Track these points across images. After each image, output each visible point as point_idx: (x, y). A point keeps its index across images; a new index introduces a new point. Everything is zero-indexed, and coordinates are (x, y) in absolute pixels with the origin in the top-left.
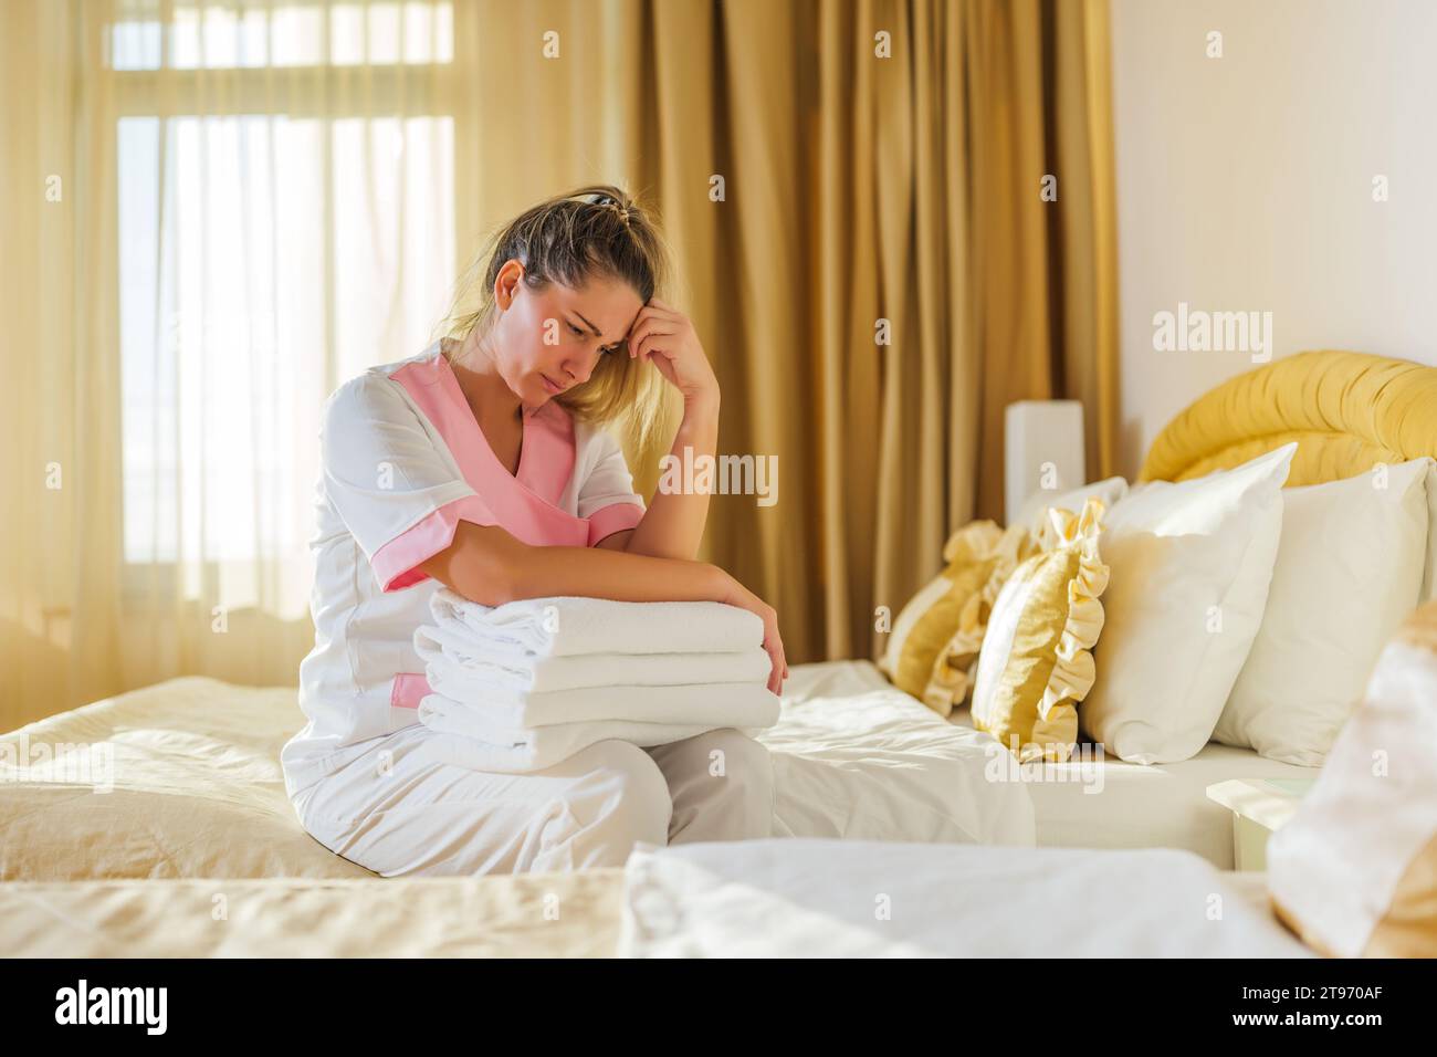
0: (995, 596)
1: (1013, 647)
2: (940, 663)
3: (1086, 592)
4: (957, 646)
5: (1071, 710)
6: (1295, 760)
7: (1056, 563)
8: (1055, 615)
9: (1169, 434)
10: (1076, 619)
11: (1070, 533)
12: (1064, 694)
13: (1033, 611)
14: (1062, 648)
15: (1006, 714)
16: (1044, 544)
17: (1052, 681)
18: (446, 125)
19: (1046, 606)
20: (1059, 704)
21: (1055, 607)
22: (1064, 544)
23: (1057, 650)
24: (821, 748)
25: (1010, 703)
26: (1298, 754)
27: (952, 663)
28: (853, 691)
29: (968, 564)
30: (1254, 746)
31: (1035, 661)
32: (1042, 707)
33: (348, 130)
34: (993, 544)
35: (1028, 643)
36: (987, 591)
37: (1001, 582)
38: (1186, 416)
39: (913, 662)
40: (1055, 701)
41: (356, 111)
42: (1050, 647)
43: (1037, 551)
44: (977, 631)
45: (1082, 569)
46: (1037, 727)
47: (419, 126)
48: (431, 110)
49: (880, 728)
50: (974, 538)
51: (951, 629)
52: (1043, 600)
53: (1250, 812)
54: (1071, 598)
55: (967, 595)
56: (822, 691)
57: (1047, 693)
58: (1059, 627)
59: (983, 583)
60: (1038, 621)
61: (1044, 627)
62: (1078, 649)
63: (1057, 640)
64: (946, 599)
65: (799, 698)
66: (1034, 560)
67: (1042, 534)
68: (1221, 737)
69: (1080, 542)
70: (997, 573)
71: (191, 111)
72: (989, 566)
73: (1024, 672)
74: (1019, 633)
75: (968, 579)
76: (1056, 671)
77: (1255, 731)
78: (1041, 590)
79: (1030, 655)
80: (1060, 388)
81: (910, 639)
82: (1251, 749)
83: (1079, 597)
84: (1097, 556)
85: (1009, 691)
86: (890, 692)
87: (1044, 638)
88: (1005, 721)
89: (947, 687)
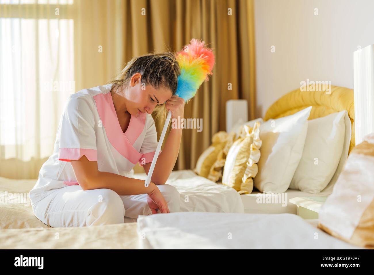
0: (228, 152)
1: (235, 163)
2: (212, 169)
3: (255, 147)
4: (217, 165)
5: (251, 180)
6: (311, 192)
7: (247, 140)
8: (246, 154)
9: (272, 108)
10: (252, 155)
11: (250, 132)
12: (250, 176)
13: (240, 153)
14: (249, 163)
15: (233, 181)
16: (242, 136)
17: (246, 172)
19: (244, 152)
20: (249, 178)
21: (246, 152)
22: (248, 135)
23: (247, 164)
24: (183, 191)
25: (235, 178)
26: (312, 191)
27: (216, 170)
28: (188, 177)
29: (218, 143)
30: (300, 189)
31: (241, 167)
32: (244, 179)
34: (226, 137)
35: (240, 162)
36: (225, 150)
37: (229, 148)
38: (277, 103)
39: (204, 170)
40: (248, 177)
42: (245, 163)
43: (240, 138)
44: (222, 161)
45: (254, 142)
46: (242, 185)
49: (199, 186)
50: (220, 136)
51: (214, 160)
52: (243, 150)
53: (302, 205)
54: (251, 149)
55: (219, 151)
56: (180, 177)
57: (245, 176)
58: (248, 157)
59: (223, 147)
60: (242, 156)
61: (244, 157)
62: (253, 163)
63: (247, 161)
64: (213, 152)
65: (173, 179)
66: (240, 140)
67: (241, 133)
68: (291, 187)
69: (253, 135)
70: (227, 145)
72: (225, 143)
73: (238, 170)
74: (237, 159)
75: (219, 147)
76: (247, 169)
77: (301, 185)
78: (243, 147)
79: (240, 165)
80: (241, 96)
81: (204, 163)
82: (299, 190)
83: (254, 149)
84: (259, 137)
85: (234, 175)
86: (199, 177)
87: (243, 161)
88: (234, 184)
89: (214, 176)
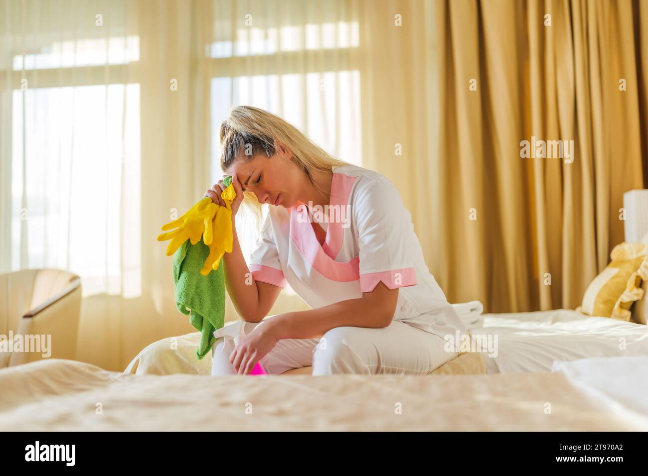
4: (625, 298)
18: (356, 74)
27: (622, 306)
29: (623, 261)
33: (313, 78)
34: (639, 250)
36: (639, 271)
39: (602, 306)
41: (317, 70)
44: (635, 291)
47: (344, 75)
48: (349, 68)
51: (621, 290)
55: (629, 274)
59: (637, 268)
64: (617, 276)
71: (245, 74)
75: (628, 267)
81: (599, 296)
